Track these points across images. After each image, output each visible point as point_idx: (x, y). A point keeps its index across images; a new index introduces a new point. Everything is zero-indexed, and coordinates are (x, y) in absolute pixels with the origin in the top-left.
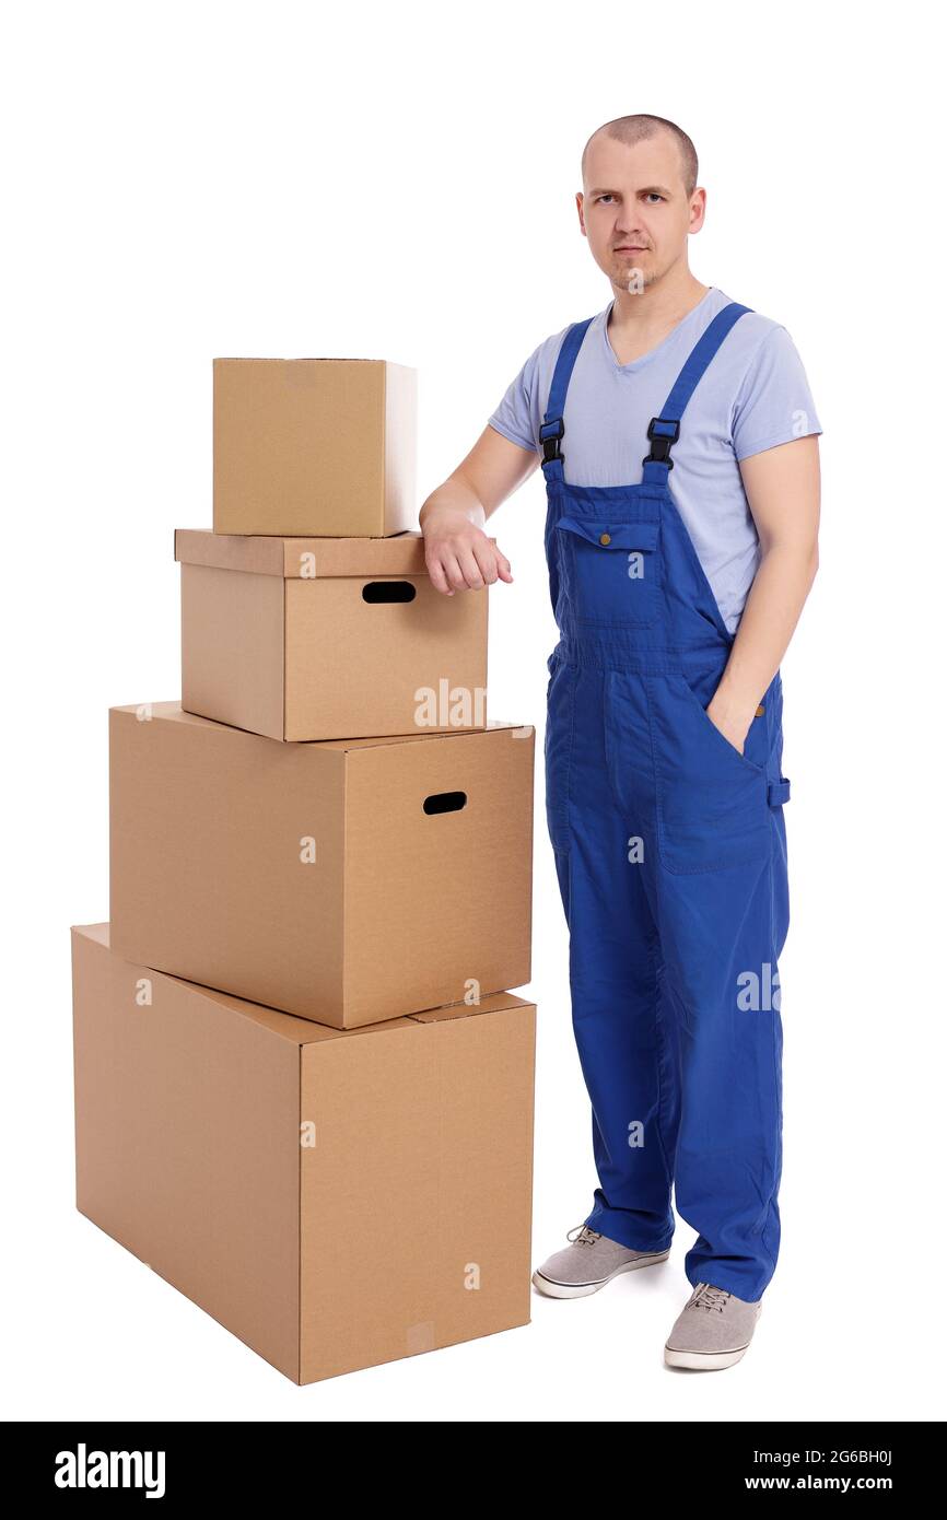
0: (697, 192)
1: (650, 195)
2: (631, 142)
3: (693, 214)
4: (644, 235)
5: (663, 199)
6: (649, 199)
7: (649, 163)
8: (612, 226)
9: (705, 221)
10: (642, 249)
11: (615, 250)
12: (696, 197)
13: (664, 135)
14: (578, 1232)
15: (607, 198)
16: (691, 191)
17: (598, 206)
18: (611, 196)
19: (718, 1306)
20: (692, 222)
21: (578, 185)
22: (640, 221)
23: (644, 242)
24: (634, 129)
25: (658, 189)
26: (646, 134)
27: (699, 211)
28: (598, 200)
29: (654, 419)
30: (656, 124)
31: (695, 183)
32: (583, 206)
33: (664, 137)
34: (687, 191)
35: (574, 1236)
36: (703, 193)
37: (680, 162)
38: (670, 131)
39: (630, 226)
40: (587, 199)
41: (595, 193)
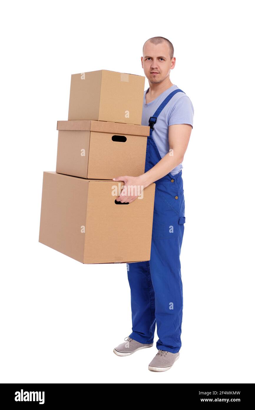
0: (173, 58)
1: (161, 58)
2: (156, 44)
3: (172, 64)
4: (159, 69)
5: (164, 60)
6: (160, 60)
7: (160, 50)
8: (150, 66)
9: (175, 66)
10: (158, 73)
11: (151, 73)
12: (173, 60)
13: (165, 42)
14: (127, 338)
15: (149, 59)
16: (171, 58)
17: (147, 61)
18: (150, 59)
19: (164, 355)
20: (172, 66)
21: (141, 54)
22: (158, 65)
23: (158, 71)
24: (157, 40)
25: (163, 57)
26: (160, 42)
27: (174, 63)
28: (146, 59)
29: (151, 117)
30: (163, 40)
31: (173, 56)
32: (143, 61)
33: (165, 43)
34: (170, 58)
35: (126, 339)
36: (175, 59)
37: (169, 50)
38: (167, 42)
39: (154, 67)
40: (144, 59)
41: (146, 57)
